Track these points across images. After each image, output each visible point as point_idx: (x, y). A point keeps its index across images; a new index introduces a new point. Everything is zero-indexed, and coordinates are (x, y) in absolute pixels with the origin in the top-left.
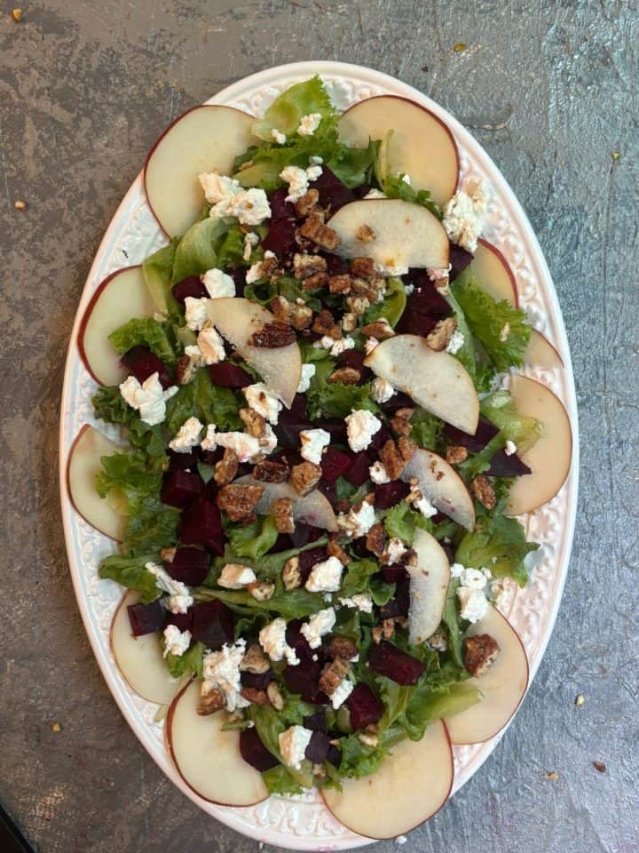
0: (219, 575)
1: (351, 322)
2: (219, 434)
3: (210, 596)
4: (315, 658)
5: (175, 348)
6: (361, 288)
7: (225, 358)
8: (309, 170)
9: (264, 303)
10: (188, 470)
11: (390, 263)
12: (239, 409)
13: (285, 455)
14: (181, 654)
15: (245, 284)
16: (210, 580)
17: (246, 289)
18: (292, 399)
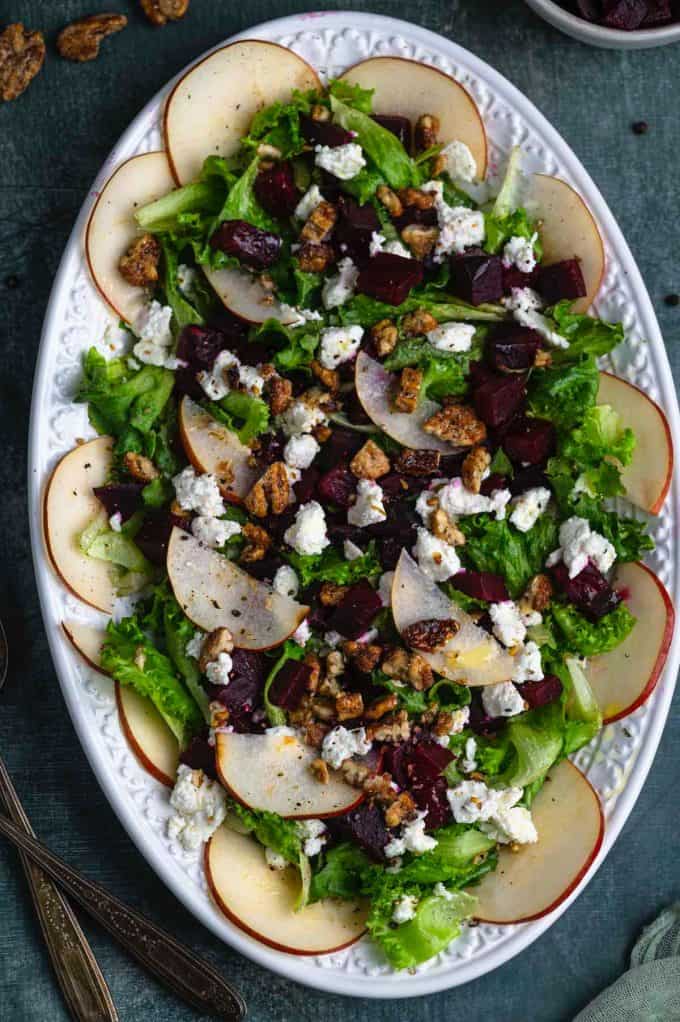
0: (474, 338)
1: (332, 664)
2: (490, 510)
3: (485, 311)
4: (344, 247)
5: (553, 619)
6: (323, 705)
7: (490, 607)
8: (401, 850)
9: (444, 681)
10: (525, 464)
11: (288, 740)
12: (467, 544)
13: (404, 490)
14: (513, 238)
15: (470, 707)
16: (483, 332)
17: (469, 700)
18: (400, 561)
